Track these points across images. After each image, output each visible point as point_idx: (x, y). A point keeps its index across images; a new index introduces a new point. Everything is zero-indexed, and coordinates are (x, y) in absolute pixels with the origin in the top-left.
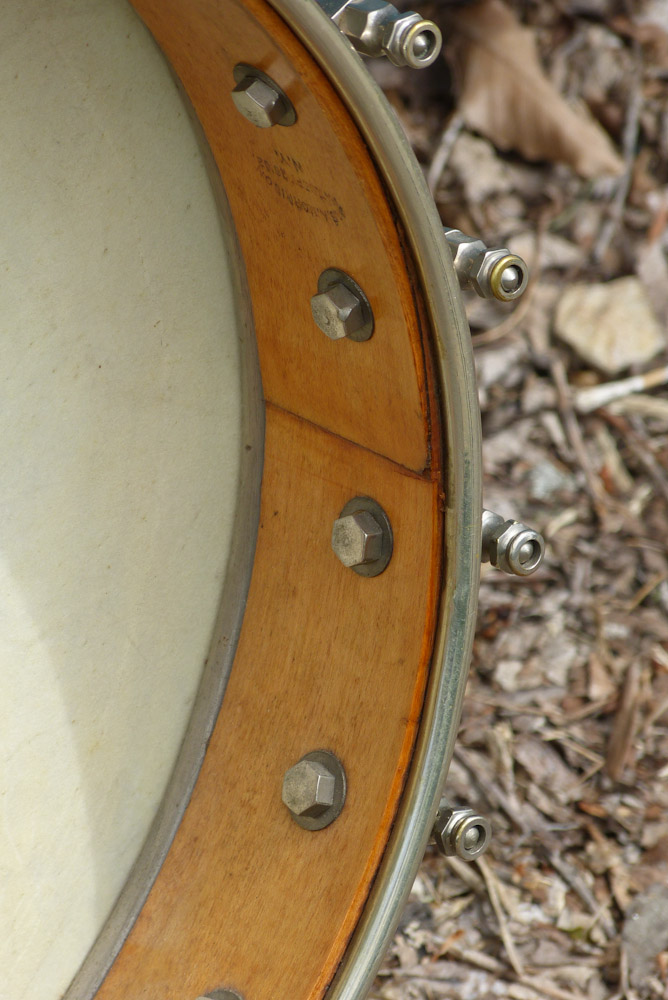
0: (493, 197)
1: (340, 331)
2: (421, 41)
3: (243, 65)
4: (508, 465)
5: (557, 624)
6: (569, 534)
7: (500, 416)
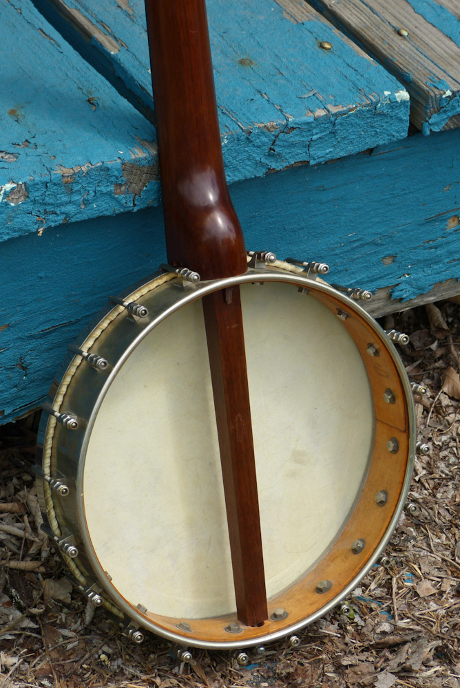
0: (448, 406)
1: (388, 401)
2: (405, 339)
3: (369, 344)
4: (445, 457)
5: (451, 487)
6: (456, 470)
7: (444, 448)
